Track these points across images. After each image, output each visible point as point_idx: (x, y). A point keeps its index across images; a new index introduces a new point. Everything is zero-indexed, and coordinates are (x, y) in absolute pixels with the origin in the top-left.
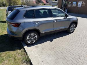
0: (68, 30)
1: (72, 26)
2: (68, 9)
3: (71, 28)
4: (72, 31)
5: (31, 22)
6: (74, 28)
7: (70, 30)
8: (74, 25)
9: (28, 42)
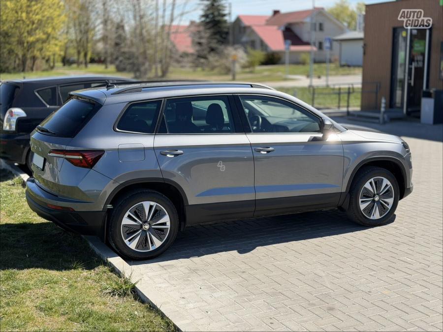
1: (367, 185)
3: (368, 195)
6: (390, 201)
7: (363, 206)
8: (386, 182)
9: (126, 241)
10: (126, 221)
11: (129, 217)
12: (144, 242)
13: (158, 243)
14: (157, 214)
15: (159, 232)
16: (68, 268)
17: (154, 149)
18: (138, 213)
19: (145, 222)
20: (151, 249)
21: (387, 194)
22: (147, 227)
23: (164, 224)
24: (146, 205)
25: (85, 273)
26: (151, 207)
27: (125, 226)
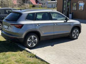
0: (70, 36)
1: (74, 31)
2: (73, 13)
3: (74, 33)
4: (75, 37)
5: (32, 24)
6: (78, 34)
7: (73, 35)
8: (77, 30)
9: (28, 45)
10: (28, 40)
11: (29, 39)
12: (32, 45)
13: (35, 45)
14: (35, 38)
15: (35, 42)
16: (16, 51)
17: (34, 24)
18: (31, 38)
19: (32, 40)
20: (33, 46)
21: (77, 33)
22: (32, 41)
23: (36, 41)
24: (32, 36)
25: (21, 52)
26: (33, 37)
27: (28, 41)
